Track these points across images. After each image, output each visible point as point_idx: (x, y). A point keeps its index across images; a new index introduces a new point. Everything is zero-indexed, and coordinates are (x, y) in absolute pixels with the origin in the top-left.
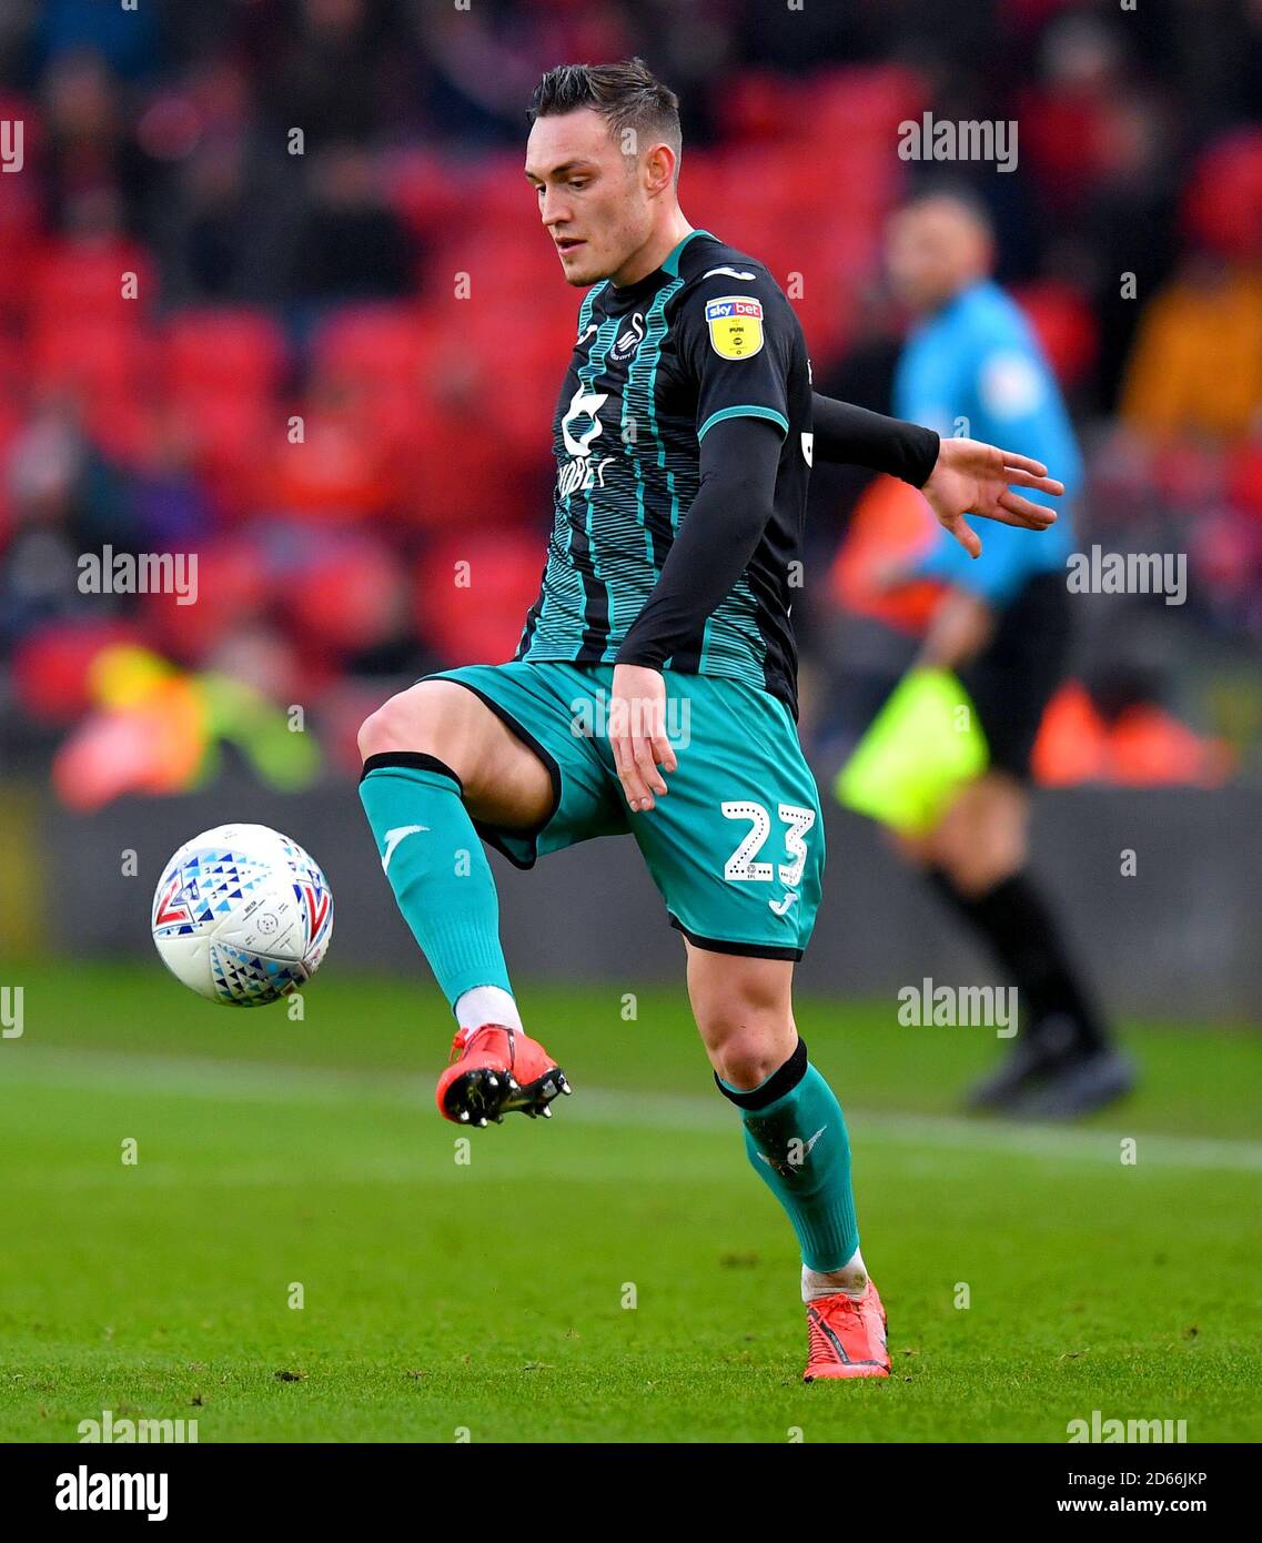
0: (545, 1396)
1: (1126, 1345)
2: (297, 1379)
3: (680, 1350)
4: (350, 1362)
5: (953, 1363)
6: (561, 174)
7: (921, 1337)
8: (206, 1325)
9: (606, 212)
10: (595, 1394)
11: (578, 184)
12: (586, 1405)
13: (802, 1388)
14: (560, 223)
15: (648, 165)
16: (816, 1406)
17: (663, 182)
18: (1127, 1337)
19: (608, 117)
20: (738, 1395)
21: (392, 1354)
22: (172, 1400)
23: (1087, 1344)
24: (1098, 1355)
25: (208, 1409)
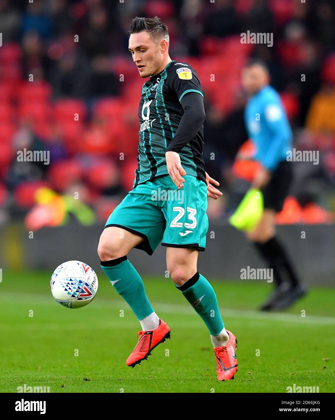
0: (154, 385)
1: (307, 371)
2: (89, 380)
3: (190, 373)
4: (103, 376)
5: (262, 376)
6: (138, 49)
7: (253, 369)
8: (65, 366)
9: (150, 58)
10: (167, 384)
11: (143, 51)
12: (165, 387)
13: (222, 383)
14: (138, 61)
15: (161, 45)
16: (225, 387)
17: (165, 49)
18: (307, 369)
19: (150, 33)
20: (205, 384)
21: (114, 374)
22: (56, 386)
23: (296, 371)
24: (300, 374)
25: (65, 388)
